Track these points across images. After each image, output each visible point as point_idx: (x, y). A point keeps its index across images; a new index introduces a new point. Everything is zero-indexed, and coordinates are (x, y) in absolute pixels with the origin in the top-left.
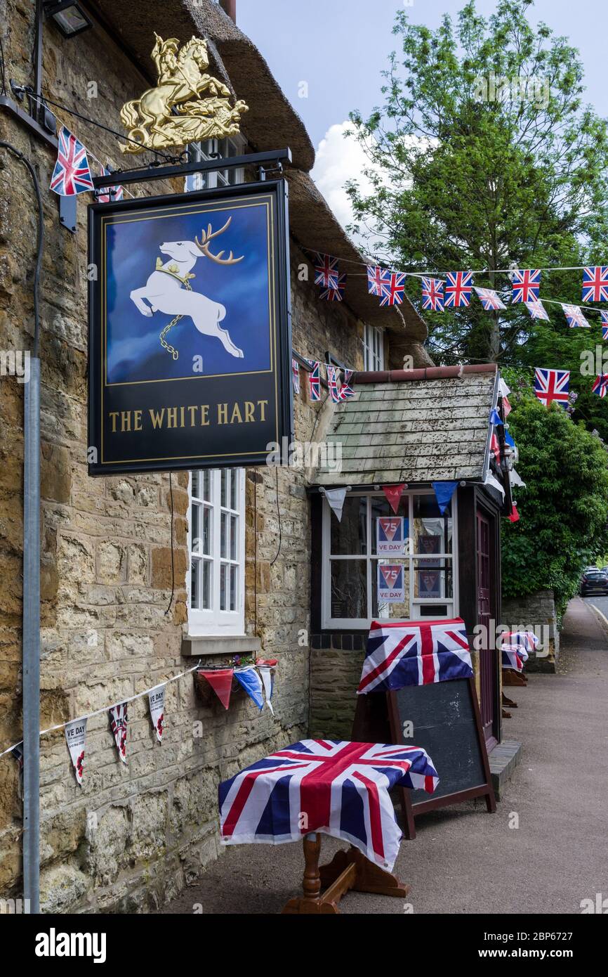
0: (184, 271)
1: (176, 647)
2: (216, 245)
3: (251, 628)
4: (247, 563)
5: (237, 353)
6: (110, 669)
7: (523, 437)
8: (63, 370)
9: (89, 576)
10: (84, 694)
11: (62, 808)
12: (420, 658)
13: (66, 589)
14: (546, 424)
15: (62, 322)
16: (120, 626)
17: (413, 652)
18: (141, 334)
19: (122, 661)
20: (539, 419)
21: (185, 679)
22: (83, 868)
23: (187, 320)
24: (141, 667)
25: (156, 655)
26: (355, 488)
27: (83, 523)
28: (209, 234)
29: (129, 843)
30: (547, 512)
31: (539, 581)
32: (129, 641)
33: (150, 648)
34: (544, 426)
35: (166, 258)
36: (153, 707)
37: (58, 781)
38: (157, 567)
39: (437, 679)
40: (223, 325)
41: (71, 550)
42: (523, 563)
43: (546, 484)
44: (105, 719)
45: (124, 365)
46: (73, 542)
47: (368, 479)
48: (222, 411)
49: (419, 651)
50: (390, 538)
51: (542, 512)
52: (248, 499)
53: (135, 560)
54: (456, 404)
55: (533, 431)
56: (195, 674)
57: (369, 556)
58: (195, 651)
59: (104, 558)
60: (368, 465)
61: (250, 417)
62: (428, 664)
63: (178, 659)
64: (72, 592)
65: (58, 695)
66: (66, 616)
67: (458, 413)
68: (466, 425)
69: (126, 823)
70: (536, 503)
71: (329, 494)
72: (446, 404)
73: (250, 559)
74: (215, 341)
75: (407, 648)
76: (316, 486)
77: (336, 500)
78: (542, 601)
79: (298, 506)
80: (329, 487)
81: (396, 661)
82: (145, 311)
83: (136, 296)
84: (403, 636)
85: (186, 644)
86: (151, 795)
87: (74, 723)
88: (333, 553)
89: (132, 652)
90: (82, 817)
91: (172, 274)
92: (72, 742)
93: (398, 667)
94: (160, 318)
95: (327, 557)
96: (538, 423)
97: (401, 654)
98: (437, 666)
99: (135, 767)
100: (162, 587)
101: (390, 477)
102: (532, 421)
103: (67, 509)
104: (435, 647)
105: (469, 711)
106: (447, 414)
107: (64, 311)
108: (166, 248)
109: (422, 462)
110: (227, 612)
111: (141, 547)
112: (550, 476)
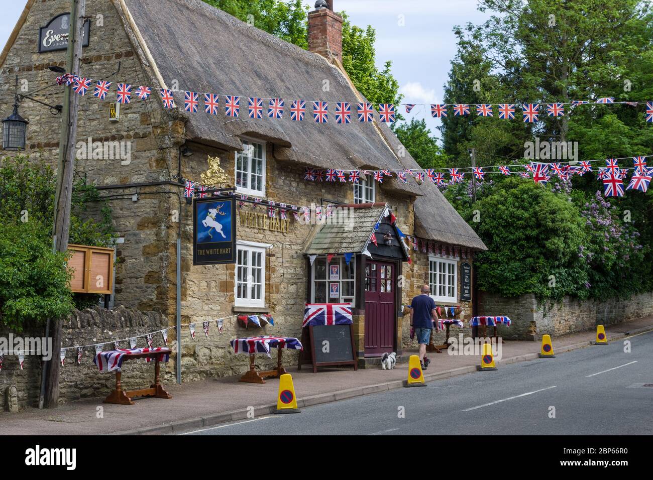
0: (214, 217)
1: (230, 309)
2: (220, 210)
3: (267, 305)
4: (266, 284)
5: (224, 237)
6: (203, 313)
7: (517, 204)
8: (188, 239)
9: (197, 289)
10: (195, 318)
11: (188, 343)
12: (326, 316)
13: (188, 292)
14: (531, 196)
15: (188, 228)
16: (207, 302)
17: (323, 314)
18: (205, 231)
19: (208, 311)
20: (527, 194)
21: (234, 319)
22: (196, 359)
23: (214, 228)
24: (215, 313)
25: (221, 310)
26: (320, 255)
27: (194, 276)
28: (219, 207)
29: (211, 358)
30: (532, 248)
31: (525, 288)
32: (210, 306)
33: (219, 308)
34: (529, 197)
35: (210, 213)
36: (219, 324)
37: (187, 337)
38: (221, 286)
39: (334, 323)
40: (222, 230)
41: (191, 283)
42: (514, 278)
43: (529, 232)
44: (202, 325)
45: (201, 238)
46: (192, 281)
47: (325, 252)
48: (221, 250)
49: (326, 313)
50: (335, 273)
51: (529, 248)
52: (266, 263)
53: (213, 284)
54: (366, 220)
55: (523, 201)
56: (237, 317)
57: (327, 280)
58: (236, 310)
59: (202, 285)
60: (326, 246)
61: (227, 252)
62: (330, 319)
63: (230, 312)
64: (191, 293)
65: (187, 318)
66: (189, 299)
67: (365, 225)
68: (365, 230)
69: (209, 352)
70: (524, 242)
71: (311, 257)
72: (362, 220)
73: (267, 283)
74: (220, 234)
75: (320, 312)
76: (306, 254)
77: (313, 259)
78: (528, 300)
79: (298, 262)
80: (311, 255)
81: (314, 316)
82: (205, 225)
83: (204, 222)
84: (318, 308)
85: (233, 308)
86: (219, 348)
87: (192, 324)
88: (316, 279)
89: (212, 309)
90: (194, 346)
91: (211, 217)
92: (191, 329)
93: (314, 318)
94: (209, 227)
95: (313, 280)
96: (525, 196)
97: (317, 314)
98: (334, 319)
99: (212, 339)
100: (223, 292)
101: (332, 251)
102: (523, 195)
103: (189, 273)
104: (334, 312)
105: (349, 335)
106: (361, 225)
107: (188, 225)
108: (210, 210)
109: (344, 245)
110: (256, 300)
111: (215, 281)
112: (531, 228)
